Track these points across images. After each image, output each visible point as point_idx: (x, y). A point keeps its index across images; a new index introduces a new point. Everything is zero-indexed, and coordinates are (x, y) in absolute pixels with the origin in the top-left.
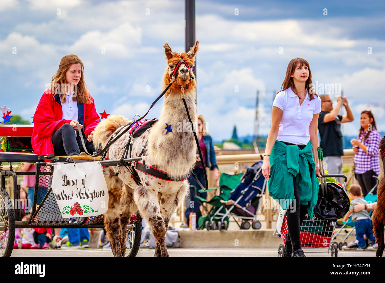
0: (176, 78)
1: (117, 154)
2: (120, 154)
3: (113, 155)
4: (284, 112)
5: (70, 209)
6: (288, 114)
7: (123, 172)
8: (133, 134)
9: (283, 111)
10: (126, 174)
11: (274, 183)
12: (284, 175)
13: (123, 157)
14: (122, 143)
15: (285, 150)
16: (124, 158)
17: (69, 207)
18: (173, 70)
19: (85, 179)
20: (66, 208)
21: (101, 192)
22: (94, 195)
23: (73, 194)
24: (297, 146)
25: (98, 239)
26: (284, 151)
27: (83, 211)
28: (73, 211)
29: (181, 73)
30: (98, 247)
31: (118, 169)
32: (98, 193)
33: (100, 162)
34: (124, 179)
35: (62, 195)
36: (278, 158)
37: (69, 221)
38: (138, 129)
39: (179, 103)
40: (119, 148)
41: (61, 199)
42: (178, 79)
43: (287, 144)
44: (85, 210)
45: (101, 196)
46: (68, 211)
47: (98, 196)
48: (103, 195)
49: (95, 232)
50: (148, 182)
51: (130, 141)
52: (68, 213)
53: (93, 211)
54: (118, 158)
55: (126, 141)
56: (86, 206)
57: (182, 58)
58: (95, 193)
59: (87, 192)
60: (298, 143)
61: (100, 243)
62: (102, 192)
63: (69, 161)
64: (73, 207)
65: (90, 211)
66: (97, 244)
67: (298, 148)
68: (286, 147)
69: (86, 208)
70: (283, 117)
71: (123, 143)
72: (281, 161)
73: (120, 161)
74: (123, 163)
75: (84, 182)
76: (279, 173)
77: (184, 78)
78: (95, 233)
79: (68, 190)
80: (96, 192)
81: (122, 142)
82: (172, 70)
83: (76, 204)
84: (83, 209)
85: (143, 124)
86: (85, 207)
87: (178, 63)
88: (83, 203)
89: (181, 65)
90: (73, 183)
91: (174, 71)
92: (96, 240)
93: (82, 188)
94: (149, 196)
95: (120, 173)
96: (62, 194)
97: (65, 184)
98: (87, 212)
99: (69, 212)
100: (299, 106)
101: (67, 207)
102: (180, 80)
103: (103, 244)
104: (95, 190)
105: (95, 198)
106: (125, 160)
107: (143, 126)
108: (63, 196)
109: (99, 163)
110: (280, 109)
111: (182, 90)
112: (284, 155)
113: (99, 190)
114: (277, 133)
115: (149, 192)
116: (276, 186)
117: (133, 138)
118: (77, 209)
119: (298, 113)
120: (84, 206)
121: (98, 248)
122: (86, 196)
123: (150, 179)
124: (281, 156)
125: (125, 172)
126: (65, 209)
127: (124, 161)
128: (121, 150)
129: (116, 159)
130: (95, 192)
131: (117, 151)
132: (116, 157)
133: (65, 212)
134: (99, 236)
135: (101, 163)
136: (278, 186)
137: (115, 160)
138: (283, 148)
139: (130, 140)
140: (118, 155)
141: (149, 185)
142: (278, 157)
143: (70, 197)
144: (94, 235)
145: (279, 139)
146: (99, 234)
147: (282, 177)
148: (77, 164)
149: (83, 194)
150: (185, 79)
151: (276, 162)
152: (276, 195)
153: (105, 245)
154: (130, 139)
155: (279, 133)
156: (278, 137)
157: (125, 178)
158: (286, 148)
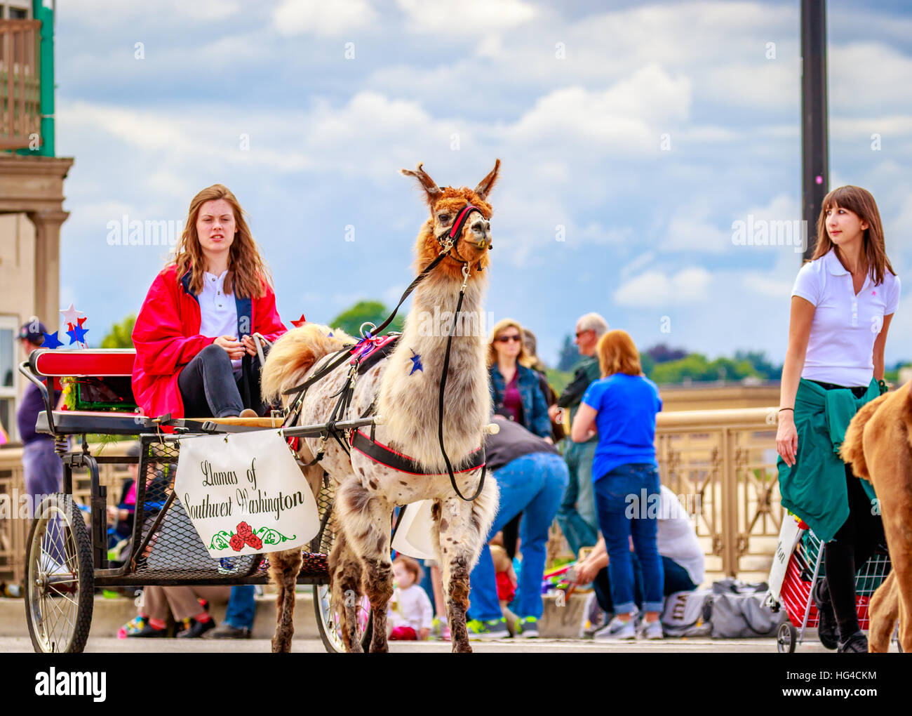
0: (456, 244)
1: (321, 411)
2: (326, 410)
3: (312, 414)
4: (818, 310)
5: (228, 538)
6: (829, 314)
7: (332, 451)
8: (357, 365)
9: (816, 308)
10: (338, 454)
11: (799, 478)
12: (823, 460)
13: (334, 417)
14: (333, 386)
15: (824, 402)
16: (337, 420)
17: (225, 534)
18: (448, 225)
19: (253, 470)
20: (218, 535)
21: (295, 496)
22: (280, 504)
23: (230, 503)
24: (850, 390)
25: (581, 614)
26: (821, 404)
27: (260, 540)
28: (236, 542)
29: (474, 232)
30: (582, 635)
31: (322, 446)
32: (288, 499)
33: (282, 430)
34: (336, 468)
35: (205, 507)
36: (808, 422)
37: (219, 569)
38: (368, 356)
39: (443, 303)
40: (326, 396)
41: (205, 515)
42: (464, 247)
43: (827, 386)
44: (265, 538)
45: (295, 505)
46: (225, 542)
47: (289, 506)
48: (301, 502)
49: (573, 596)
50: (377, 480)
51: (349, 382)
52: (225, 546)
53: (284, 539)
54: (324, 422)
55: (342, 382)
56: (266, 530)
57: (469, 199)
58: (283, 500)
59: (263, 497)
60: (850, 383)
61: (585, 625)
62: (298, 496)
63: (209, 429)
64: (235, 532)
65: (277, 538)
66: (579, 627)
67: (852, 395)
68: (823, 393)
69: (267, 534)
70: (815, 322)
71: (335, 386)
72: (815, 428)
73: (326, 428)
74: (333, 432)
75: (252, 476)
76: (811, 455)
77: (481, 245)
78: (574, 598)
79: (218, 495)
80: (284, 496)
81: (333, 383)
82: (445, 227)
83: (243, 527)
84: (259, 535)
85: (382, 344)
86: (264, 533)
87: (463, 209)
88: (259, 522)
89: (471, 216)
90: (227, 478)
91: (450, 227)
92: (576, 616)
93: (250, 490)
94: (373, 513)
95: (328, 454)
96: (206, 503)
97: (210, 482)
98: (272, 542)
99: (228, 544)
100: (853, 298)
101: (221, 534)
102: (468, 247)
103: (595, 628)
104: (280, 493)
105: (283, 510)
106: (337, 424)
107: (381, 349)
108: (208, 510)
109: (279, 433)
110: (810, 303)
111: (466, 271)
112: (821, 412)
113: (289, 492)
114: (803, 362)
115: (375, 505)
116: (804, 486)
117: (356, 375)
118: (244, 536)
119: (851, 313)
120: (261, 530)
121: (581, 639)
122: (261, 506)
123: (383, 474)
124: (815, 415)
125: (337, 451)
126: (216, 537)
127: (335, 426)
128: (328, 402)
129: (319, 423)
130: (281, 498)
131: (321, 405)
132: (318, 419)
133: (217, 544)
134: (583, 608)
135: (284, 432)
136: (809, 484)
137: (315, 425)
138: (817, 395)
139: (350, 379)
140: (323, 412)
141: (378, 488)
142: (805, 419)
143: (224, 511)
144: (573, 605)
145: (806, 374)
146: (584, 601)
147: (819, 464)
148: (231, 437)
149: (255, 502)
150: (483, 246)
151: (802, 431)
152: (802, 507)
153: (599, 629)
154: (349, 377)
155: (806, 360)
156: (804, 370)
157: (338, 466)
158: (824, 396)
